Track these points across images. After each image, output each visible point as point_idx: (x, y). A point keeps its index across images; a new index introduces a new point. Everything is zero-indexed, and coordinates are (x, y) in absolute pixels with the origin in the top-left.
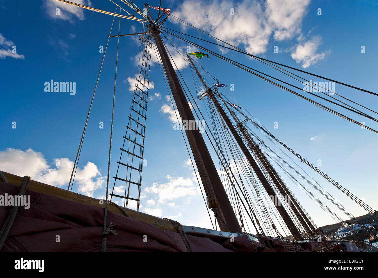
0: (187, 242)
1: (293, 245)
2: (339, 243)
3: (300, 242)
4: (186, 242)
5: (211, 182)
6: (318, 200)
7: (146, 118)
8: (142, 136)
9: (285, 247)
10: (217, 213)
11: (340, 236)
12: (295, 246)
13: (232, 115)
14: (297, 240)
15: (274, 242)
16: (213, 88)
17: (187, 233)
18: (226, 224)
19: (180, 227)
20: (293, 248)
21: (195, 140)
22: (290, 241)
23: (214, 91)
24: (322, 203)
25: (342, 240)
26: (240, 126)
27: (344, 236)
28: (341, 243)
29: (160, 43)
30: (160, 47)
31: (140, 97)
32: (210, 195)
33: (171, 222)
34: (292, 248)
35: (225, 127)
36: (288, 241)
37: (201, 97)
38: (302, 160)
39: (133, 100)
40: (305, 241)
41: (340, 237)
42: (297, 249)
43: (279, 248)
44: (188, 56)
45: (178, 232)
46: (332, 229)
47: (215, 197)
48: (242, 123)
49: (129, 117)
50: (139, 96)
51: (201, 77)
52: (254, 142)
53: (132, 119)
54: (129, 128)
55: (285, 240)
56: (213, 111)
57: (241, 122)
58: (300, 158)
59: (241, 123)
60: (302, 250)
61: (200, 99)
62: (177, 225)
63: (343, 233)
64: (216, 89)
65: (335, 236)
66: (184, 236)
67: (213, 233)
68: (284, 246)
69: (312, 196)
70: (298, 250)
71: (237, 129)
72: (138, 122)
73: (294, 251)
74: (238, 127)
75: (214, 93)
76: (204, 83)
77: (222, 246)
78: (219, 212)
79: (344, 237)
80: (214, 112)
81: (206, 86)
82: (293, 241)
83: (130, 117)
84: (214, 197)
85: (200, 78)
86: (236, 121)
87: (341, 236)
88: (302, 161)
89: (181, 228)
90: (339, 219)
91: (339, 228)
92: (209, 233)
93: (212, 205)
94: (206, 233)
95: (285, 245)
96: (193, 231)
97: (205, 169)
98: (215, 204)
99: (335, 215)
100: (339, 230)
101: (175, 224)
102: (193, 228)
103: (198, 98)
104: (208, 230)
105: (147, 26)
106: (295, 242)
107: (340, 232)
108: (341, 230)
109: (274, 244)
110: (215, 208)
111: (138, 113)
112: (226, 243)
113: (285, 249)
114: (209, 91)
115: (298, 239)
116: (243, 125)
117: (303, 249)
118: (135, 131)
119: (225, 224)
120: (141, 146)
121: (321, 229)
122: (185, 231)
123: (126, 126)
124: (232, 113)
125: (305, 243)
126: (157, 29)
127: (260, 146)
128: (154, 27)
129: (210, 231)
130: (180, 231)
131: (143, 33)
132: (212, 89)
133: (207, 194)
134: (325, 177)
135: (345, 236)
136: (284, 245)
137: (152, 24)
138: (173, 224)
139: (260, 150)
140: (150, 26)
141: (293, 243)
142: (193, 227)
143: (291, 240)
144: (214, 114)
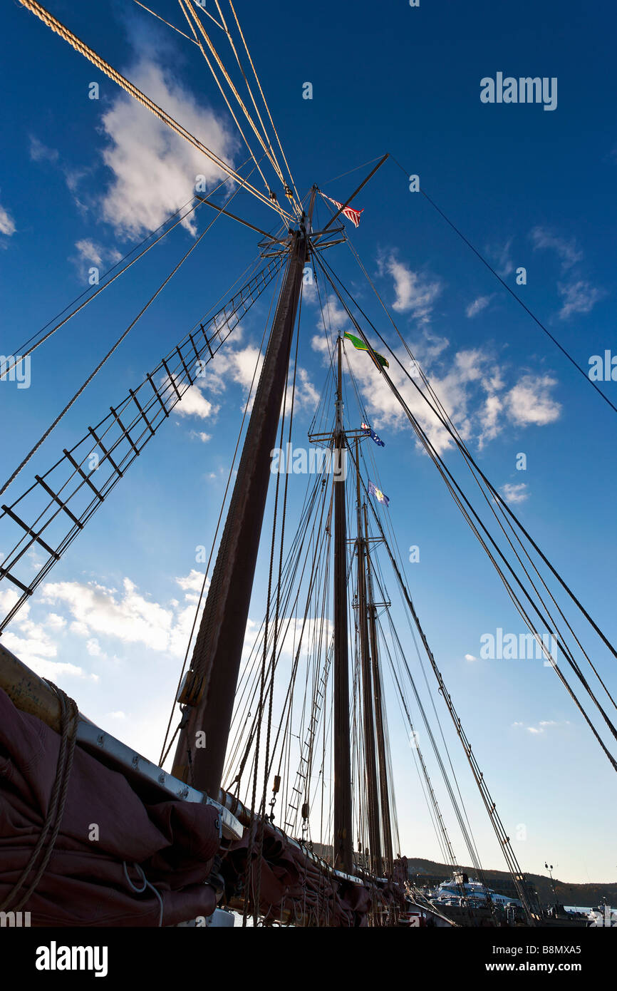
0: (66, 767)
1: (321, 877)
2: (425, 916)
3: (342, 874)
4: (62, 767)
5: (219, 643)
6: (432, 792)
7: (168, 416)
8: (135, 449)
9: (302, 873)
10: (187, 721)
11: (439, 899)
12: (326, 880)
13: (359, 512)
14: (337, 868)
15: (284, 851)
16: (353, 434)
17: (81, 744)
18: (193, 758)
19: (73, 720)
20: (318, 884)
21: (241, 528)
22: (322, 863)
23: (350, 441)
24: (435, 804)
25: (435, 910)
26: (362, 544)
27: (447, 902)
28: (430, 916)
29: (295, 282)
30: (291, 288)
31: (184, 363)
32: (197, 673)
33: (59, 700)
34: (316, 883)
35: (328, 529)
36: (316, 861)
37: (315, 438)
38: (441, 688)
39: (163, 360)
40: (352, 879)
41: (438, 901)
42: (326, 890)
43: (286, 871)
44: (339, 337)
45: (61, 731)
46: (432, 873)
47: (207, 679)
48: (370, 540)
49: (130, 390)
50: (182, 359)
51: (339, 397)
52: (371, 594)
53: (135, 399)
54: (116, 416)
55: (311, 856)
56: (324, 481)
57: (369, 536)
58: (441, 682)
59: (367, 539)
60: (336, 898)
61: (312, 440)
62: (71, 711)
63: (448, 896)
64: (357, 439)
65: (430, 895)
66: (69, 747)
67: (143, 770)
68: (303, 870)
69: (426, 776)
70: (326, 893)
71: (351, 548)
72: (143, 414)
73: (316, 892)
74: (357, 543)
75: (348, 444)
76: (339, 413)
77: (145, 810)
78: (196, 721)
79: (446, 904)
80: (323, 485)
81: (339, 420)
82: (327, 865)
83: (132, 393)
84: (205, 679)
85: (337, 398)
86: (360, 528)
87: (442, 899)
88: (440, 691)
89: (75, 722)
90: (453, 858)
91: (447, 879)
92: (133, 766)
93: (189, 695)
94: (128, 761)
95: (305, 868)
96: (98, 744)
97: (224, 604)
98: (196, 696)
99: (448, 844)
100: (444, 884)
101: (66, 706)
102: (103, 736)
103: (310, 436)
104: (138, 758)
105: (291, 231)
106: (331, 869)
107: (444, 888)
108: (449, 884)
109: (283, 857)
110: (192, 706)
111: (158, 395)
112: (161, 807)
113: (300, 880)
114: (340, 436)
115: (342, 864)
116: (371, 545)
117: (338, 896)
118: (124, 430)
119: (190, 758)
120: (118, 471)
121: (407, 863)
122: (82, 735)
123: (111, 408)
124: (361, 508)
125: (352, 882)
126: (307, 249)
127: (379, 610)
128: (304, 241)
129: (140, 762)
130: (68, 731)
131: (275, 239)
132: (347, 435)
133: (192, 666)
134: (466, 751)
135: (449, 904)
136: (303, 867)
137: (302, 234)
138: (61, 707)
139: (373, 618)
140: (296, 235)
141: (325, 872)
142: (105, 733)
143: (324, 862)
144: (320, 490)
